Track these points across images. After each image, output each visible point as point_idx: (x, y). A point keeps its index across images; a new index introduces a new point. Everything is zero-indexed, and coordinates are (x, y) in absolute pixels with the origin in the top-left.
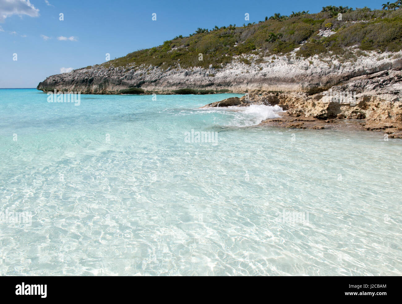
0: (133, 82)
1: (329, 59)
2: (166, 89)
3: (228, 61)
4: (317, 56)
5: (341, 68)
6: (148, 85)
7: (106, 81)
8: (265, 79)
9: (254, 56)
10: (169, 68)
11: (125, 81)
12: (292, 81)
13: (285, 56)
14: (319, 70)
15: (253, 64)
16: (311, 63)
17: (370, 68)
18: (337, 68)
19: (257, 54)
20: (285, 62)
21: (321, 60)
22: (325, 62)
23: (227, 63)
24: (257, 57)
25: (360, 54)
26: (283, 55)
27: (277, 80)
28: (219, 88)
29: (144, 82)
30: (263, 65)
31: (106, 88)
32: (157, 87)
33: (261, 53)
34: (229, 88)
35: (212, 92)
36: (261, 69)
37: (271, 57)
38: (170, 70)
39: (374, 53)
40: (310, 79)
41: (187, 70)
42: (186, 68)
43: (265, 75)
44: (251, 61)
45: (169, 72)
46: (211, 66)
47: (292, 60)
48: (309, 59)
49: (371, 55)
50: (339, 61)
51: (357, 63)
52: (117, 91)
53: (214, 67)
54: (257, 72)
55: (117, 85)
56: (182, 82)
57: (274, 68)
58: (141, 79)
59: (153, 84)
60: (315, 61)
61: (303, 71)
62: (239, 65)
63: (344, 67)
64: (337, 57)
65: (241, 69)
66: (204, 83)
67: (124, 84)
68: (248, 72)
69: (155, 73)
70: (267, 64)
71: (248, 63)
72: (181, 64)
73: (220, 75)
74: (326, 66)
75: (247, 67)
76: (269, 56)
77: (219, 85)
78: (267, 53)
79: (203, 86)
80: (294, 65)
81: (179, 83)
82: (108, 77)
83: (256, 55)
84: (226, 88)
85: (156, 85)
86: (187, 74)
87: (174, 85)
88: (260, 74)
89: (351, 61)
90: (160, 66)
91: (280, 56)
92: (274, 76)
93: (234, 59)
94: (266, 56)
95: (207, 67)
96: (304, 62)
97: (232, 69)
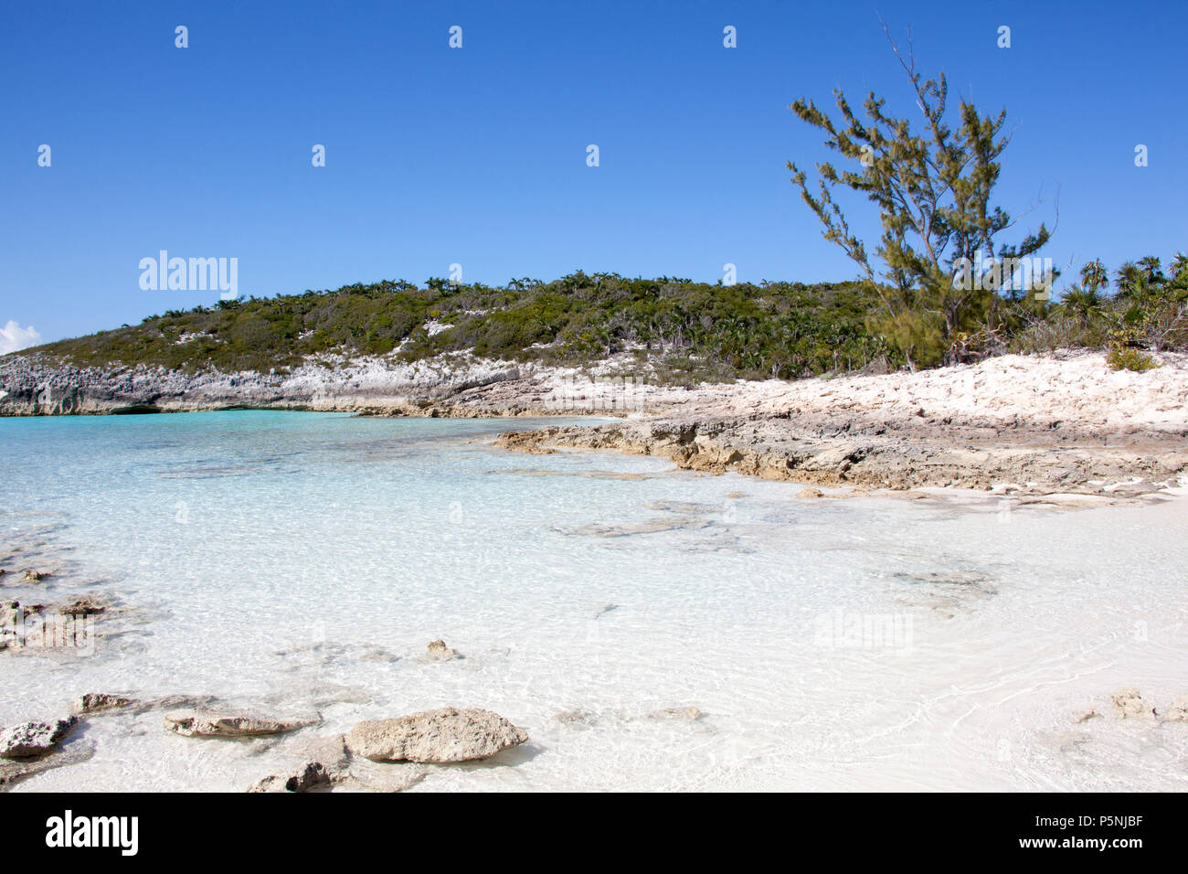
0: (138, 394)
1: (437, 366)
2: (205, 405)
3: (297, 362)
4: (423, 361)
5: (452, 377)
6: (169, 400)
7: (78, 394)
8: (358, 390)
9: (336, 356)
10: (197, 373)
11: (122, 393)
12: (396, 394)
13: (383, 360)
14: (427, 380)
15: (337, 369)
16: (417, 370)
17: (483, 379)
18: (447, 378)
19: (339, 353)
20: (381, 368)
21: (429, 367)
22: (433, 369)
23: (296, 366)
24: (340, 359)
25: (473, 361)
26: (378, 357)
27: (374, 392)
28: (293, 404)
29: (159, 396)
30: (352, 371)
31: (76, 406)
32: (187, 404)
33: (346, 353)
34: (308, 404)
35: (281, 408)
36: (350, 377)
37: (361, 359)
38: (200, 375)
39: (487, 360)
40: (417, 391)
41: (231, 377)
42: (227, 372)
43: (357, 386)
44: (333, 365)
45: (201, 380)
46: (272, 370)
47: (391, 365)
48: (414, 364)
49: (484, 363)
50: (450, 368)
51: (470, 372)
52: (108, 410)
53: (277, 373)
54: (344, 381)
55: (105, 400)
56: (230, 394)
57: (368, 375)
58: (152, 391)
59: (177, 398)
60: (422, 368)
61: (408, 381)
62: (315, 370)
63: (456, 376)
64: (448, 364)
65: (320, 376)
66: (268, 397)
67: (120, 398)
68: (331, 381)
69: (173, 381)
70: (358, 369)
71: (328, 366)
72: (216, 366)
73: (289, 384)
74: (435, 375)
75: (328, 373)
76: (358, 357)
77: (292, 399)
78: (354, 353)
79: (267, 401)
80: (395, 373)
81: (226, 397)
82: (80, 386)
83: (338, 355)
84: (304, 403)
85: (184, 401)
86: (233, 383)
87: (217, 399)
88: (350, 385)
89: (464, 370)
90: (178, 368)
91: (374, 358)
92: (370, 387)
93: (306, 360)
94: (354, 357)
95: (265, 372)
96: (407, 369)
97: (305, 375)
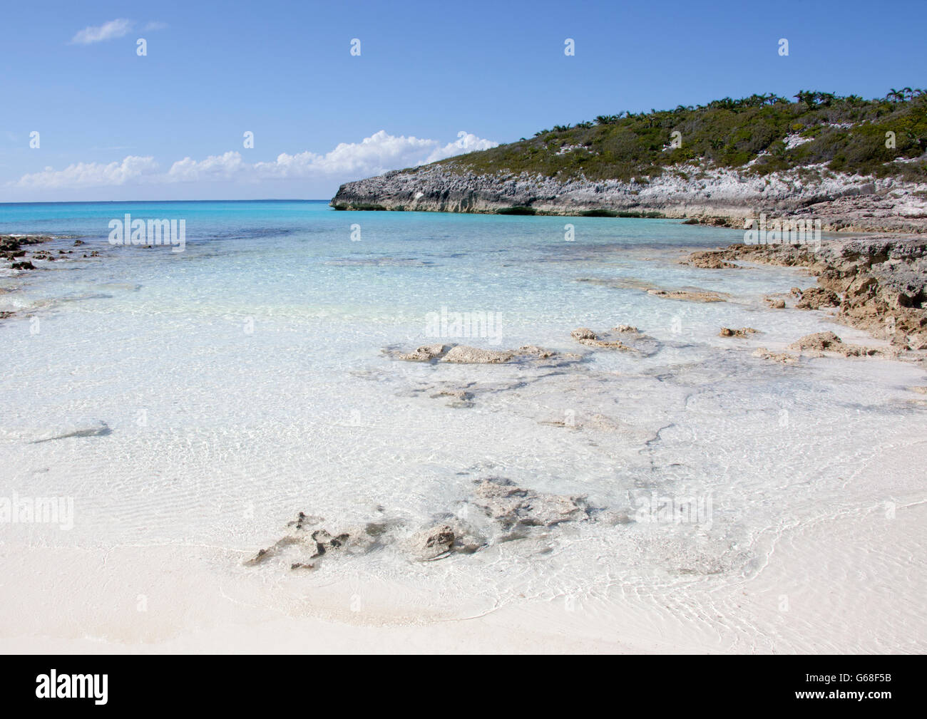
0: (518, 198)
1: (788, 179)
2: (571, 209)
3: (656, 173)
4: (775, 174)
5: (803, 191)
6: (542, 203)
7: (473, 195)
8: (708, 200)
9: (693, 168)
10: (569, 180)
11: (506, 196)
12: (744, 205)
13: (736, 172)
14: (776, 193)
15: (692, 180)
16: (768, 183)
17: (834, 193)
18: (798, 191)
19: (697, 165)
20: (734, 180)
21: (780, 180)
22: (785, 182)
23: (655, 176)
24: (696, 170)
25: (827, 175)
26: (732, 169)
27: (724, 202)
28: (647, 211)
29: (535, 199)
30: (705, 181)
31: (471, 206)
32: (556, 207)
33: (703, 165)
34: (661, 211)
35: (636, 216)
36: (704, 187)
37: (716, 170)
38: (570, 182)
39: (842, 175)
40: (764, 203)
41: (597, 185)
42: (594, 180)
43: (708, 196)
44: (689, 175)
45: (570, 186)
46: (633, 179)
47: (743, 177)
48: (766, 177)
49: (839, 177)
50: (801, 182)
51: (821, 186)
52: (494, 210)
53: (637, 182)
54: (697, 191)
55: (493, 201)
56: (593, 200)
57: (721, 186)
58: (529, 195)
59: (549, 201)
60: (773, 181)
61: (757, 193)
62: (672, 180)
63: (807, 190)
64: (800, 178)
65: (675, 186)
66: (625, 203)
67: (504, 201)
68: (685, 190)
69: (548, 187)
70: (712, 180)
71: (685, 177)
72: (585, 174)
73: (646, 192)
74: (784, 188)
75: (683, 183)
76: (713, 169)
77: (647, 206)
78: (711, 165)
79: (624, 207)
80: (746, 184)
81: (590, 202)
82: (475, 190)
83: (696, 166)
84: (657, 210)
85: (555, 204)
86: (598, 190)
87: (582, 204)
88: (702, 195)
89: (815, 184)
90: (554, 176)
91: (729, 170)
92: (720, 197)
93: (665, 171)
94: (710, 169)
95: (627, 181)
96: (759, 181)
97: (662, 184)
